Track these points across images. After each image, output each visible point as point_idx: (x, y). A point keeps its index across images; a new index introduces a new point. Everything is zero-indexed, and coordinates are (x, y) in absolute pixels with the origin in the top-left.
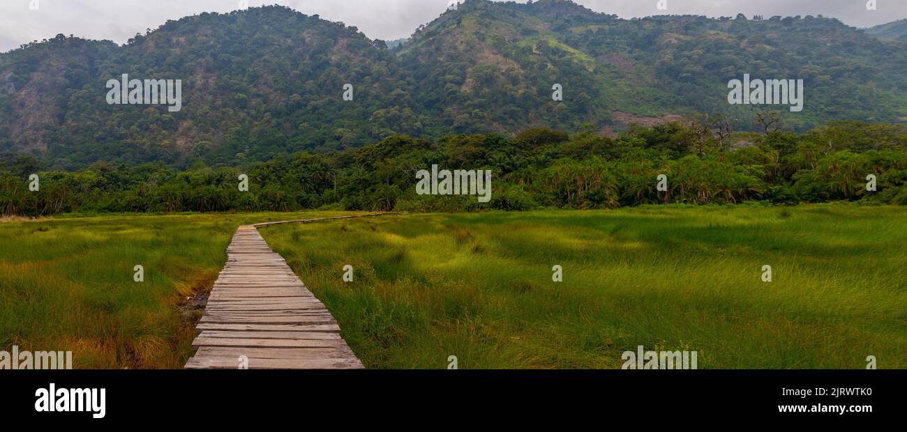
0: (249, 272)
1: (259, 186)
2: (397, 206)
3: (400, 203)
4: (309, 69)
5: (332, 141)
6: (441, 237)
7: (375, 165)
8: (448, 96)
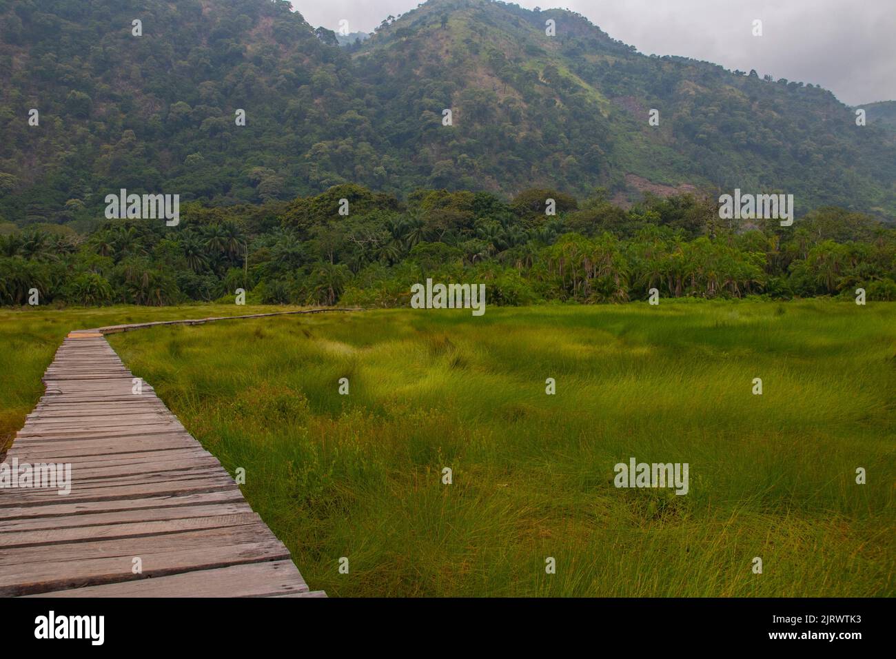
0: (85, 412)
1: (110, 260)
2: (345, 298)
3: (349, 292)
4: (208, 62)
5: (243, 188)
7: (311, 230)
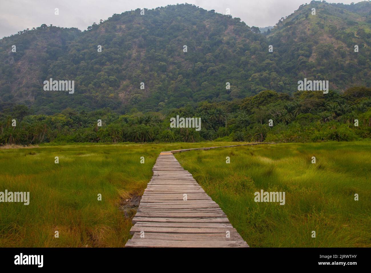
0: (168, 183)
2: (267, 139)
3: (269, 136)
4: (209, 46)
5: (224, 94)
6: (297, 159)
7: (253, 110)
8: (300, 64)
